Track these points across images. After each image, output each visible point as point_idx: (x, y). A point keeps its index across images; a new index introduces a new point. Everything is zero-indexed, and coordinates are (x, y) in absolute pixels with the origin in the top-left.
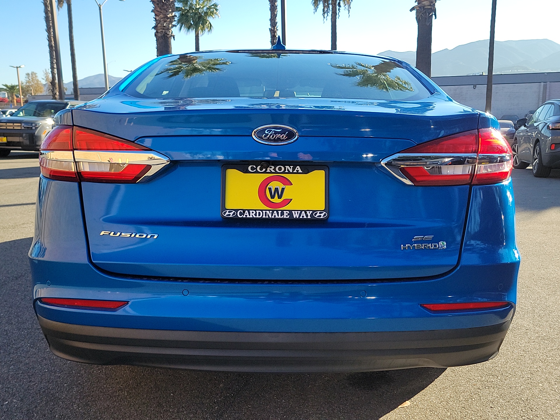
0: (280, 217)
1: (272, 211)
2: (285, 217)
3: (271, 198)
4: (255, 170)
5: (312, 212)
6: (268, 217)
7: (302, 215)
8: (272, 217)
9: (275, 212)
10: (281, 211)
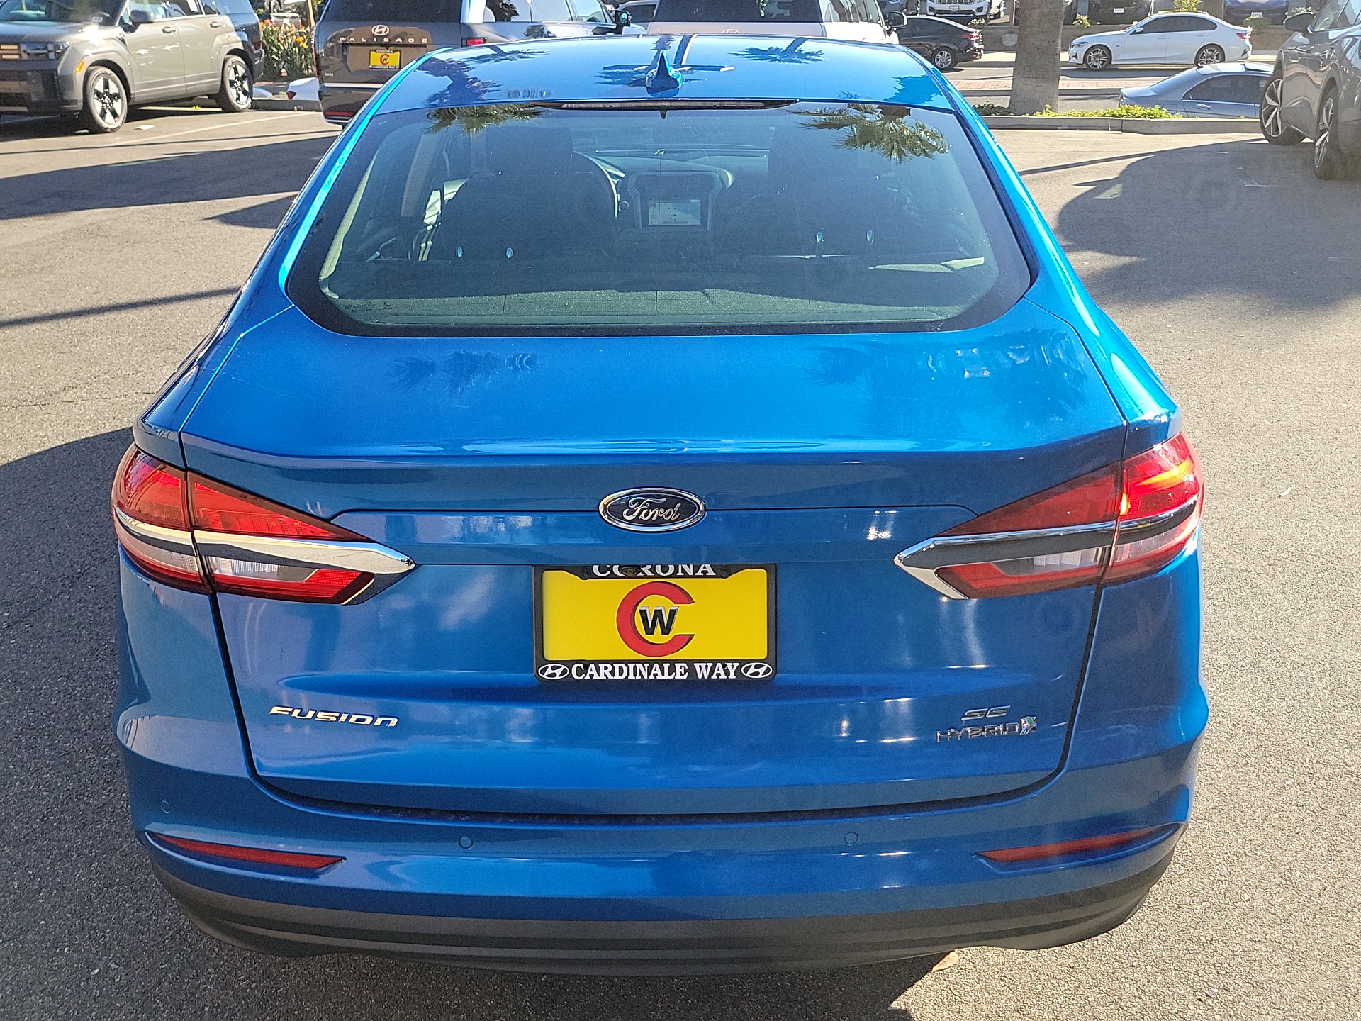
0: (666, 676)
1: (648, 665)
2: (678, 677)
3: (647, 634)
4: (609, 572)
5: (738, 664)
6: (640, 678)
7: (716, 672)
8: (650, 677)
9: (656, 666)
10: (669, 664)
